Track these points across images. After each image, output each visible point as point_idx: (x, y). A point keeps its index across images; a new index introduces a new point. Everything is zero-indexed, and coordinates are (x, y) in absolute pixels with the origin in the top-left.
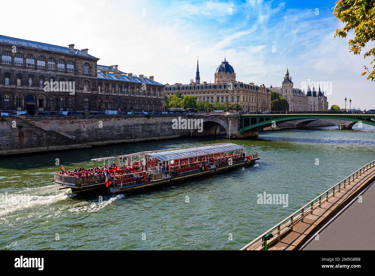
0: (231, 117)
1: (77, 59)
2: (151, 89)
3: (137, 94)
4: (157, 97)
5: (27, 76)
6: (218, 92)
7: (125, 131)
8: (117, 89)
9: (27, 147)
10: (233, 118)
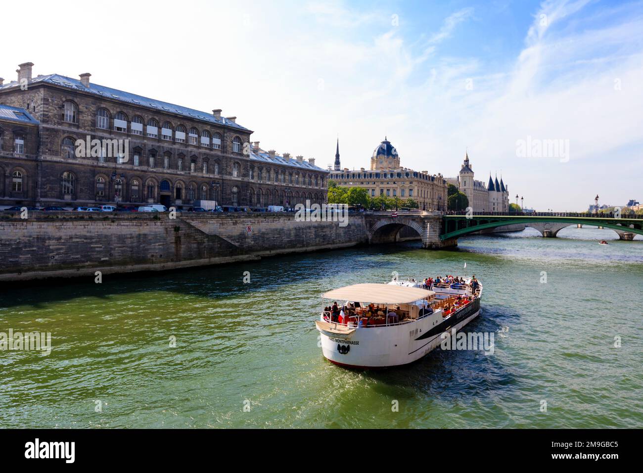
0: (430, 219)
1: (226, 131)
2: (313, 176)
3: (295, 183)
4: (320, 188)
5: (162, 153)
6: (382, 183)
7: (296, 235)
8: (272, 176)
9: (185, 259)
10: (432, 220)
